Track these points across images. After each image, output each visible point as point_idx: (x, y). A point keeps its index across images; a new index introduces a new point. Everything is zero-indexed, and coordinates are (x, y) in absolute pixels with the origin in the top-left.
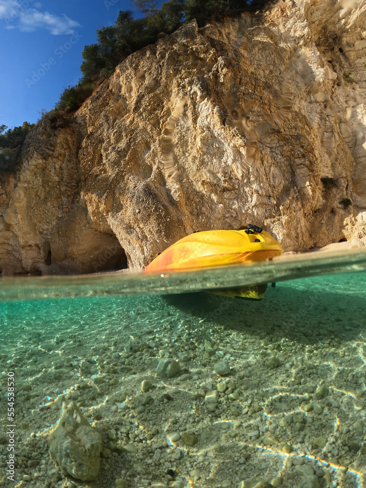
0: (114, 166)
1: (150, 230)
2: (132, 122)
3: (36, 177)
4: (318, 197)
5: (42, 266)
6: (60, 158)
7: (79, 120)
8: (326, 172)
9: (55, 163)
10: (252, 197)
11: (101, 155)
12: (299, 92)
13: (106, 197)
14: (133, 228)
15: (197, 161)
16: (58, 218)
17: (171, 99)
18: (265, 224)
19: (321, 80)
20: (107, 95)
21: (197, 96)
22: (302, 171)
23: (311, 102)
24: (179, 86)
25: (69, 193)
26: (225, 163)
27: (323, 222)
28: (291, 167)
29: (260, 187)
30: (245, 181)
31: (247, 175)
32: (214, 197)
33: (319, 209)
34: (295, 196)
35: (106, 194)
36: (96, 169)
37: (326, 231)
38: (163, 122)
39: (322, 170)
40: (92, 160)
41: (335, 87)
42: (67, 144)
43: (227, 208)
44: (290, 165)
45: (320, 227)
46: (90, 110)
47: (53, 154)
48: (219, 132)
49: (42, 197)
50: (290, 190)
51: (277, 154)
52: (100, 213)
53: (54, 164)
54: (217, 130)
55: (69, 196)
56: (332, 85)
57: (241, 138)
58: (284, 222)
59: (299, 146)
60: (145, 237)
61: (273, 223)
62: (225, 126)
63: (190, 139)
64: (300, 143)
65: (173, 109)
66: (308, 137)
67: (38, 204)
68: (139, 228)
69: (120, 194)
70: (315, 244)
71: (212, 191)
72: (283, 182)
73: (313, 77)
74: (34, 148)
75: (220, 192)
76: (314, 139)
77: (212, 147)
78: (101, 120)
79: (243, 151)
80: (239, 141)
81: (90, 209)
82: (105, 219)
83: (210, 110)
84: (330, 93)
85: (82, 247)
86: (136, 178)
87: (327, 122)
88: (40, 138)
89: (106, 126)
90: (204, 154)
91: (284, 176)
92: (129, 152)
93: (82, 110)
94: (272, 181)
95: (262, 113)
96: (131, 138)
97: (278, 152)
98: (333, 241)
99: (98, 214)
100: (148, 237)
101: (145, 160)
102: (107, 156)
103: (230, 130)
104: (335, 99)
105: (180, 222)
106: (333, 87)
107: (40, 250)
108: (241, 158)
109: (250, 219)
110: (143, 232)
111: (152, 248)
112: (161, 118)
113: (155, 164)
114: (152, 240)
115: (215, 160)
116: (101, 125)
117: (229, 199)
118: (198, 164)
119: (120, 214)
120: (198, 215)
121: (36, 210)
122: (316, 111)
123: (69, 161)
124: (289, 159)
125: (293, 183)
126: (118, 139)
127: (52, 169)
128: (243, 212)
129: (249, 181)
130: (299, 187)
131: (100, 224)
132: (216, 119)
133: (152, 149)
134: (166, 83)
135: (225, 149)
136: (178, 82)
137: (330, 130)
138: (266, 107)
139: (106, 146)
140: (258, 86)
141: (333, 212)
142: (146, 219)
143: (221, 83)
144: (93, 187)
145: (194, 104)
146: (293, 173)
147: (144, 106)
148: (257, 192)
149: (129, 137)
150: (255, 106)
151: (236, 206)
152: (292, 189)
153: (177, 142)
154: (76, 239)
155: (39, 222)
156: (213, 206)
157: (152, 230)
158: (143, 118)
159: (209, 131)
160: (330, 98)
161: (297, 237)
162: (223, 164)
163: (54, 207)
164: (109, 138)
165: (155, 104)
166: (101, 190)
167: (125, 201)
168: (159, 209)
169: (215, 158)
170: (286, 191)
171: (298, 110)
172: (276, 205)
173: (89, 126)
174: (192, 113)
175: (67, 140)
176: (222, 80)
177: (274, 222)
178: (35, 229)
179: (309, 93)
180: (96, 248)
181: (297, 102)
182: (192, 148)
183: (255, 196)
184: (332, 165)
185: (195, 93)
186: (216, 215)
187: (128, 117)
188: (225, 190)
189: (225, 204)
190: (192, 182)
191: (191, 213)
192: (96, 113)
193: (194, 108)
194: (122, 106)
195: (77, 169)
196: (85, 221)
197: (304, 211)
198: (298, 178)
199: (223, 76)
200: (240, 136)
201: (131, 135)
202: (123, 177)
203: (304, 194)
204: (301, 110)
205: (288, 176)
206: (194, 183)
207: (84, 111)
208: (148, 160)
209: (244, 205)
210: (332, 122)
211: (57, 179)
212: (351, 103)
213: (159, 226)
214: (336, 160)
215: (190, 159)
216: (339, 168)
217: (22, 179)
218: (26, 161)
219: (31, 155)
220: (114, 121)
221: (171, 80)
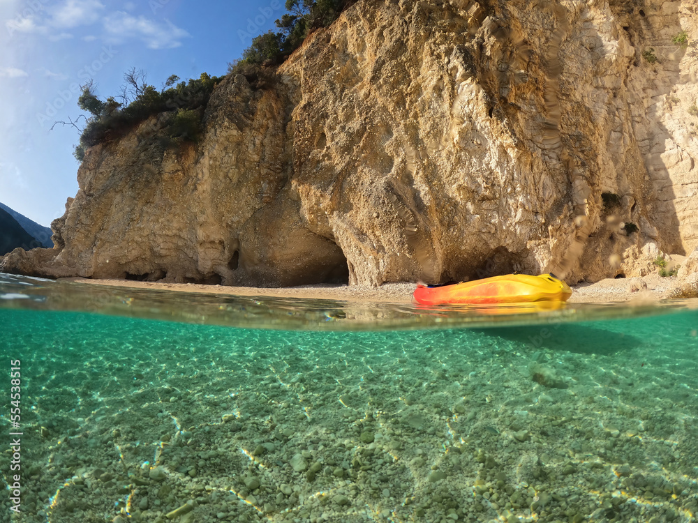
0: (343, 152)
1: (389, 240)
2: (367, 96)
3: (227, 153)
4: (596, 217)
5: (224, 270)
6: (261, 130)
7: (286, 80)
8: (608, 185)
9: (254, 137)
10: (516, 211)
11: (323, 135)
12: (583, 72)
13: (332, 192)
14: (365, 234)
15: (453, 158)
16: (253, 208)
17: (421, 70)
18: (528, 247)
19: (614, 58)
20: (329, 52)
21: (457, 72)
23: (597, 87)
24: (432, 54)
25: (272, 178)
26: (487, 165)
27: (598, 250)
28: (568, 176)
29: (527, 200)
30: (509, 190)
31: (511, 181)
32: (470, 206)
33: (595, 233)
34: (568, 214)
35: (331, 188)
36: (317, 153)
37: (600, 263)
38: (412, 102)
39: (604, 182)
40: (311, 140)
41: (631, 67)
42: (271, 112)
43: (485, 220)
44: (568, 174)
45: (594, 257)
46: (304, 69)
47: (251, 125)
48: (483, 124)
49: (235, 180)
50: (563, 206)
51: (550, 158)
52: (320, 210)
53: (252, 138)
54: (480, 121)
55: (270, 182)
56: (627, 65)
57: (511, 137)
58: (551, 246)
59: (579, 150)
60: (381, 248)
61: (537, 246)
62: (491, 117)
63: (445, 129)
64: (581, 146)
65: (426, 86)
66: (590, 138)
67: (228, 189)
68: (375, 235)
69: (351, 190)
70: (586, 277)
71: (468, 199)
72: (555, 196)
73: (603, 53)
74: (225, 112)
75: (479, 201)
76: (597, 140)
77: (471, 140)
78: (322, 86)
79: (512, 153)
80: (508, 140)
81: (305, 205)
82: (326, 219)
83: (474, 94)
84: (623, 76)
85: (289, 251)
86: (373, 171)
87: (616, 118)
88: (232, 99)
89: (331, 96)
90: (461, 150)
91: (557, 187)
92: (365, 136)
93: (289, 65)
94: (541, 193)
95: (536, 102)
96: (366, 118)
97: (552, 155)
98: (608, 276)
99: (317, 212)
100: (386, 248)
101: (384, 149)
102: (333, 137)
103: (498, 124)
104: (629, 85)
105: (428, 234)
106: (628, 67)
107: (224, 248)
108: (508, 161)
109: (511, 238)
110: (378, 241)
111: (391, 262)
112: (406, 95)
113: (398, 156)
114: (391, 253)
115: (474, 160)
116: (324, 94)
117: (488, 210)
118: (453, 161)
119: (348, 215)
120: (449, 226)
121: (225, 197)
122: (603, 100)
123: (274, 136)
124: (566, 164)
125: (568, 197)
126: (349, 117)
127: (250, 144)
128: (504, 228)
129: (513, 192)
130: (574, 202)
131: (317, 225)
132: (482, 107)
133: (394, 136)
134: (415, 47)
135: (488, 148)
136: (431, 48)
137: (618, 129)
138: (540, 93)
139: (332, 123)
140: (534, 63)
141: (612, 238)
142: (385, 226)
143: (487, 56)
144: (314, 176)
145: (453, 83)
146: (570, 184)
147: (385, 76)
148: (523, 206)
149: (364, 116)
150: (528, 91)
151: (495, 220)
152: (566, 206)
153: (429, 130)
154: (281, 239)
155: (228, 211)
156: (468, 216)
157: (392, 239)
158: (383, 92)
159: (470, 121)
160: (622, 84)
162: (484, 165)
163: (250, 195)
164: (336, 113)
165: (400, 76)
166: (324, 181)
167: (356, 200)
169: (475, 157)
170: (558, 206)
171: (580, 100)
172: (544, 224)
173: (305, 93)
174: (450, 95)
175: (271, 106)
176: (488, 53)
177: (539, 245)
178: (220, 221)
179: (596, 74)
180: (306, 254)
181: (580, 87)
182: (447, 141)
183: (520, 210)
184: (617, 176)
185: (455, 68)
186: (471, 229)
187: (362, 87)
188: (484, 199)
189: (482, 215)
190: (444, 184)
191: (441, 222)
192: (315, 75)
193: (453, 89)
194: (351, 70)
195: (283, 147)
196: (296, 218)
197: (577, 233)
198: (576, 191)
199: (490, 46)
200: (510, 133)
201: (367, 114)
202: (355, 168)
204: (584, 99)
205: (562, 187)
206: (447, 186)
207: (292, 67)
208: (388, 150)
209: (506, 220)
210: (623, 118)
211: (256, 158)
212: (650, 92)
213: (401, 237)
214: (623, 170)
215: (444, 154)
216: (626, 182)
217: (206, 153)
218: (213, 130)
219: (220, 122)
220: (342, 91)
221: (422, 45)
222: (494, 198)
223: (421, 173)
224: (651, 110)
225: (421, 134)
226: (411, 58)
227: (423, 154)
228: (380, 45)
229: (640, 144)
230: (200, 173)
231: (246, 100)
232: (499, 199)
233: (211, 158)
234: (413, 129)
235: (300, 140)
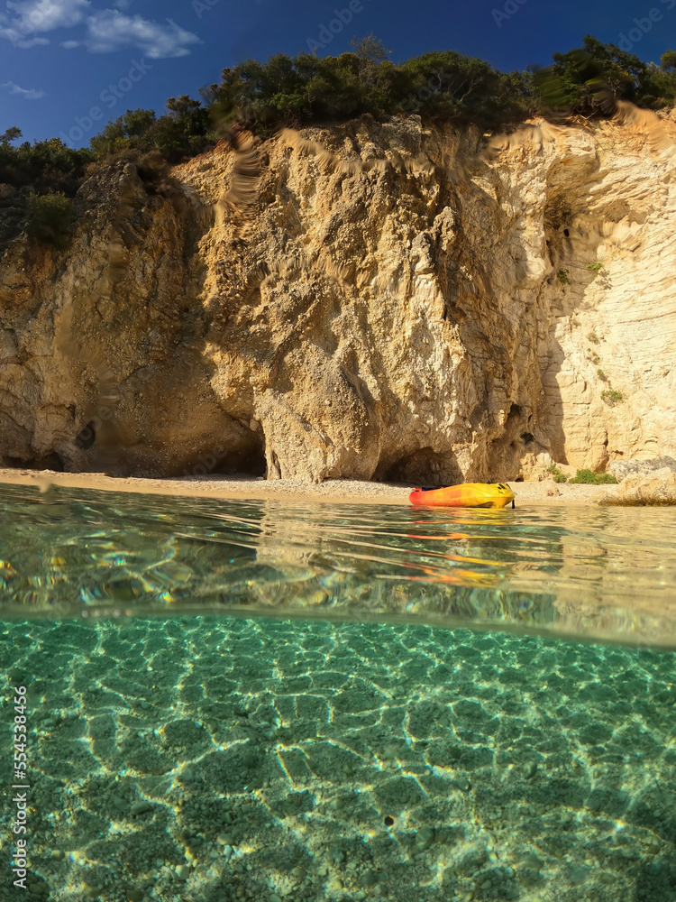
0: (286, 319)
1: (340, 433)
2: (316, 257)
3: (101, 275)
5: (70, 449)
6: (155, 254)
9: (144, 262)
10: (449, 415)
13: (271, 366)
14: (309, 423)
15: (401, 353)
16: (134, 364)
17: (379, 245)
18: (454, 449)
21: (418, 262)
22: (500, 395)
23: (514, 300)
24: (394, 232)
25: (166, 326)
27: (502, 456)
28: (486, 385)
29: (460, 406)
30: (446, 394)
31: (449, 385)
32: (412, 406)
33: (498, 439)
34: (485, 421)
35: (270, 360)
36: (249, 311)
37: (505, 467)
41: (545, 284)
42: (170, 233)
43: (422, 420)
45: (499, 461)
47: (143, 243)
48: (435, 324)
49: (108, 317)
50: (481, 413)
51: (477, 366)
52: (247, 384)
53: (141, 263)
54: (433, 321)
55: (163, 331)
56: (542, 281)
57: (460, 344)
58: (472, 450)
60: (327, 441)
61: (461, 449)
62: (445, 320)
63: (396, 319)
64: (502, 358)
66: (509, 352)
67: (98, 329)
68: (322, 425)
69: (292, 366)
71: (411, 398)
72: (476, 402)
74: (108, 214)
75: (420, 400)
77: (420, 341)
79: (456, 359)
80: (456, 347)
82: (251, 396)
84: (537, 292)
85: (186, 430)
86: (320, 350)
87: (526, 333)
90: (410, 346)
91: (477, 394)
92: (313, 305)
96: (315, 284)
97: (478, 363)
98: (510, 479)
99: (242, 386)
101: (331, 327)
102: (274, 296)
103: (450, 328)
104: (540, 302)
106: (543, 284)
107: (74, 416)
108: (449, 366)
110: (325, 432)
111: (341, 457)
112: (360, 269)
113: (346, 337)
115: (420, 358)
116: (264, 236)
117: (426, 411)
118: (400, 356)
119: (286, 396)
120: (390, 423)
121: (92, 342)
122: (517, 313)
123: (173, 267)
124: (487, 375)
125: (485, 405)
126: (294, 276)
127: (138, 271)
128: (437, 430)
129: (449, 396)
130: (490, 411)
132: (438, 306)
133: (342, 315)
134: (377, 216)
135: (434, 349)
136: (394, 224)
137: (526, 344)
139: (273, 279)
141: (513, 445)
142: (337, 417)
143: (444, 251)
144: (243, 339)
145: (412, 272)
146: (486, 393)
147: (341, 239)
149: (312, 281)
151: (430, 422)
153: (379, 316)
154: (182, 414)
156: (408, 415)
157: (343, 432)
158: (335, 259)
159: (424, 318)
160: (535, 300)
161: (478, 468)
162: (428, 366)
163: (131, 344)
165: (356, 245)
167: (299, 380)
168: (359, 407)
169: (421, 356)
170: (478, 413)
172: (470, 429)
174: (407, 285)
175: (170, 224)
176: (445, 248)
177: (463, 448)
178: (78, 376)
179: (516, 287)
180: (205, 436)
182: (396, 333)
183: (454, 415)
185: (417, 257)
186: (408, 427)
188: (424, 399)
189: (420, 415)
190: (388, 378)
193: (411, 279)
194: (292, 215)
195: (184, 286)
196: (204, 389)
197: (488, 440)
198: (493, 401)
199: (447, 241)
200: (460, 341)
201: (316, 278)
202: (299, 342)
203: (494, 421)
205: (481, 395)
206: (391, 380)
208: (335, 330)
209: (439, 422)
210: (531, 333)
211: (144, 292)
212: (556, 312)
213: (354, 430)
214: (525, 383)
215: (391, 347)
216: (526, 394)
217: (70, 268)
218: (85, 236)
219: (98, 227)
220: (286, 239)
221: (383, 216)
222: (433, 400)
223: (368, 362)
224: (552, 329)
225: (371, 319)
226: (370, 228)
227: (371, 341)
228: (337, 198)
229: (540, 360)
230: (60, 297)
231: (137, 205)
232: (436, 401)
233: (77, 277)
234: (362, 311)
235: (227, 290)
